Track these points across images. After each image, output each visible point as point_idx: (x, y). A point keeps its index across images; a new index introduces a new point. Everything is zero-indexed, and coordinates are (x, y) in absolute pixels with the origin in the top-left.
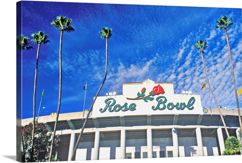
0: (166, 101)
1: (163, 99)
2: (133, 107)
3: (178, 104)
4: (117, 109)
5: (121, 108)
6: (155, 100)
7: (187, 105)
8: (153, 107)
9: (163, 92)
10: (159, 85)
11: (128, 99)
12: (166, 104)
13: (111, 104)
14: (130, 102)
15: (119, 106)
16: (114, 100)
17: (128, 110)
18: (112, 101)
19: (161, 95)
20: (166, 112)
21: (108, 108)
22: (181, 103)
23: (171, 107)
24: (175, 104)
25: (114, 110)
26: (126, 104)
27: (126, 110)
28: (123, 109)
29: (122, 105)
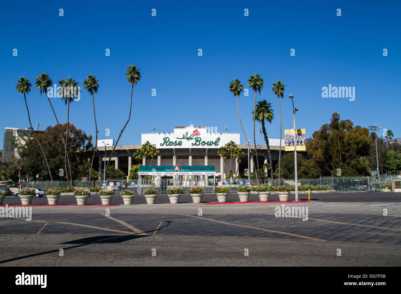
0: (201, 140)
1: (199, 139)
2: (180, 144)
3: (208, 142)
4: (171, 144)
5: (173, 144)
6: (194, 139)
7: (214, 142)
8: (192, 144)
9: (200, 134)
10: (197, 130)
11: (177, 138)
12: (201, 142)
13: (166, 141)
14: (178, 141)
15: (171, 142)
16: (169, 138)
17: (177, 145)
18: (168, 139)
19: (198, 136)
20: (201, 147)
21: (165, 143)
22: (211, 142)
23: (203, 144)
24: (206, 142)
25: (169, 145)
26: (176, 141)
27: (176, 145)
28: (174, 144)
29: (173, 142)
